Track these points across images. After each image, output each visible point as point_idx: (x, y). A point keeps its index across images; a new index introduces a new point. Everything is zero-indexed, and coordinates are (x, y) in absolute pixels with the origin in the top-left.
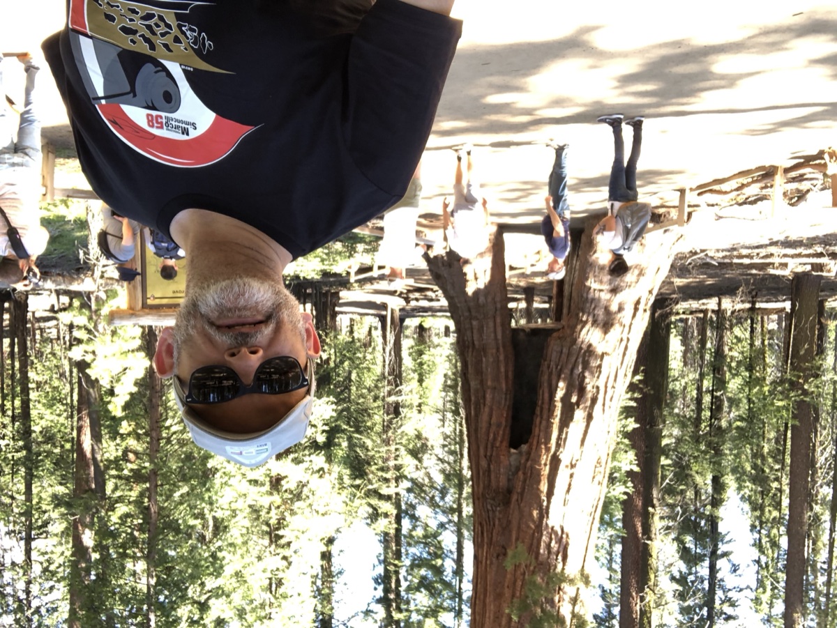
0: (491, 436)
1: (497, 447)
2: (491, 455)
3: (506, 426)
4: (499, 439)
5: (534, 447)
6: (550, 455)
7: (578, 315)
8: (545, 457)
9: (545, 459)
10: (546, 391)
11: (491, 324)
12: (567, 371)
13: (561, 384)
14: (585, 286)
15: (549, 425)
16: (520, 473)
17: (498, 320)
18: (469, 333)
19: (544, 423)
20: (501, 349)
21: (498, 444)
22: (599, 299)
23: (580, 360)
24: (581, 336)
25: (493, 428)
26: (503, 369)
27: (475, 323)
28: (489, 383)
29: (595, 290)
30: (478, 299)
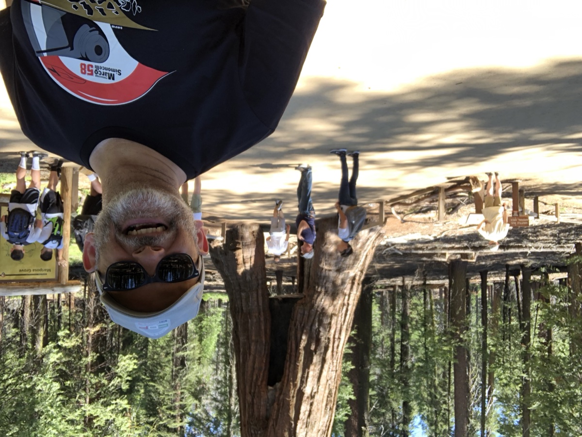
0: (255, 377)
1: (259, 386)
2: (254, 392)
3: (265, 369)
4: (260, 379)
5: (285, 385)
6: (297, 389)
7: (315, 287)
8: (293, 391)
9: (293, 392)
10: (294, 342)
11: (255, 295)
12: (308, 328)
13: (304, 337)
14: (319, 267)
15: (296, 367)
16: (275, 405)
17: (260, 292)
18: (239, 302)
19: (292, 366)
20: (262, 313)
21: (259, 383)
22: (329, 277)
23: (317, 319)
24: (317, 302)
25: (256, 371)
26: (263, 328)
27: (243, 294)
28: (253, 338)
29: (326, 270)
30: (246, 277)
